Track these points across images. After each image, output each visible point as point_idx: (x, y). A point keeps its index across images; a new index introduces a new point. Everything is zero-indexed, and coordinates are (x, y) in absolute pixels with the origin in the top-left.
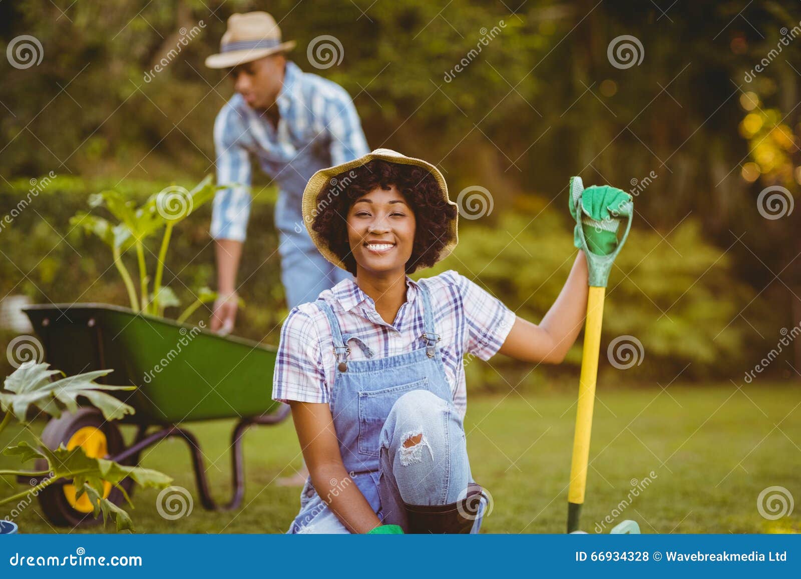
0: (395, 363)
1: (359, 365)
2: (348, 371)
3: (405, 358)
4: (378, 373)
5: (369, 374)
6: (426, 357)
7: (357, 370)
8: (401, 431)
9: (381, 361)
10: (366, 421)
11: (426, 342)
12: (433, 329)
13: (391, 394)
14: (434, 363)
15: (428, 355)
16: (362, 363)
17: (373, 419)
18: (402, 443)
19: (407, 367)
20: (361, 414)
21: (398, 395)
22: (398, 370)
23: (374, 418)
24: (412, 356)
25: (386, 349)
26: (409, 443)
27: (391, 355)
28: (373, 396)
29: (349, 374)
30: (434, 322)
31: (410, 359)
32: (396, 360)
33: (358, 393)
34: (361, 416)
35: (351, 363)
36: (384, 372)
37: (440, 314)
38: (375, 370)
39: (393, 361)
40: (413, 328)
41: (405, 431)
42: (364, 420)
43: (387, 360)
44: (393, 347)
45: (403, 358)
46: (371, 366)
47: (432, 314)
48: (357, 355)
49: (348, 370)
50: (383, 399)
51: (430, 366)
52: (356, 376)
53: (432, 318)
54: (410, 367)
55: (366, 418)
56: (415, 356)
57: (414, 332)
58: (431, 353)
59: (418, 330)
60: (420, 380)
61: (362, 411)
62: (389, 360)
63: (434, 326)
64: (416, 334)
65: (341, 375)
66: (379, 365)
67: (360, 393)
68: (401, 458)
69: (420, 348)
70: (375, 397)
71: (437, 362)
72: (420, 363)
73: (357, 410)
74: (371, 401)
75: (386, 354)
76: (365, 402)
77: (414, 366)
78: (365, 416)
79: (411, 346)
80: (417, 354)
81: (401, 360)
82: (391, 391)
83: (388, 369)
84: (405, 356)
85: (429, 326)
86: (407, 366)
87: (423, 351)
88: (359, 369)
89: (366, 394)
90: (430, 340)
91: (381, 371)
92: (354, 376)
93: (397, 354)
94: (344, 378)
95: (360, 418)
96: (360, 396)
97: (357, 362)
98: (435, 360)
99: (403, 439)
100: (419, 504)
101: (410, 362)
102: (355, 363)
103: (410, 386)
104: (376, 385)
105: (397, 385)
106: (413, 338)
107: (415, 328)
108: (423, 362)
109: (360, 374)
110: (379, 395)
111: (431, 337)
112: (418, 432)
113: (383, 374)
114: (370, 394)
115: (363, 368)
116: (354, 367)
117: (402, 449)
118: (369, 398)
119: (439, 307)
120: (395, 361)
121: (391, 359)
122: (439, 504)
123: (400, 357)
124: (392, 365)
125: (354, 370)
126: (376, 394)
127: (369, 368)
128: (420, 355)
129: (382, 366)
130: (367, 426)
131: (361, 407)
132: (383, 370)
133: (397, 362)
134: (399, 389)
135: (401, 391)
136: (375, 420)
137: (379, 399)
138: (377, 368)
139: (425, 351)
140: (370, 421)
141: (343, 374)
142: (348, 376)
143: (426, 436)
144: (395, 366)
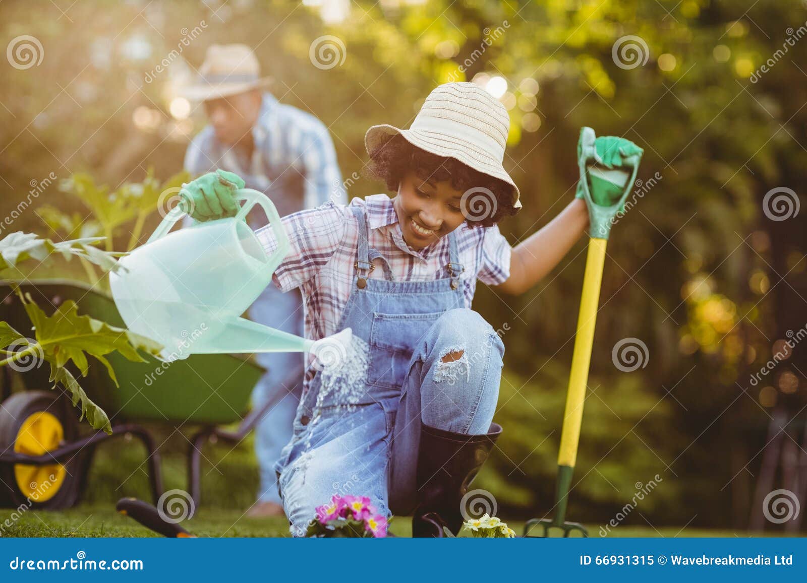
0: (416, 288)
1: (379, 284)
2: (367, 289)
3: (428, 286)
4: (396, 296)
5: (387, 297)
6: (449, 288)
7: (376, 289)
8: (442, 345)
9: (402, 285)
10: (377, 345)
11: (450, 272)
12: (457, 259)
13: (407, 321)
14: (456, 296)
15: (452, 287)
16: (382, 283)
17: (384, 344)
18: (440, 357)
19: (428, 296)
20: (373, 336)
21: (414, 323)
22: (418, 297)
23: (386, 343)
24: (436, 285)
25: (410, 275)
26: (448, 358)
27: (412, 280)
28: (389, 319)
29: (367, 292)
30: (458, 251)
31: (431, 287)
32: (418, 286)
33: (374, 314)
34: (373, 338)
35: (371, 281)
36: (403, 296)
37: (464, 244)
38: (394, 292)
39: (414, 286)
40: (439, 255)
41: (447, 346)
42: (375, 343)
43: (408, 285)
44: (417, 273)
45: (425, 286)
46: (391, 288)
47: (456, 242)
48: (378, 274)
49: (367, 287)
50: (398, 325)
51: (452, 298)
52: (374, 295)
53: (456, 247)
54: (431, 296)
55: (377, 342)
56: (438, 286)
57: (440, 259)
58: (455, 284)
59: (444, 258)
60: (440, 311)
61: (374, 333)
62: (411, 285)
63: (458, 255)
64: (441, 262)
65: (358, 291)
66: (399, 288)
67: (376, 314)
68: (434, 373)
69: (443, 277)
70: (389, 321)
71: (459, 295)
72: (442, 293)
73: (369, 331)
74: (385, 324)
75: (408, 279)
76: (379, 324)
77: (436, 296)
78: (377, 339)
79: (435, 275)
80: (441, 284)
81: (423, 287)
82: (408, 318)
83: (407, 294)
84: (428, 284)
85: (453, 255)
86: (428, 294)
87: (447, 281)
88: (378, 288)
89: (382, 316)
90: (454, 270)
91: (400, 294)
92: (371, 295)
93: (419, 280)
94: (360, 295)
95: (371, 341)
96: (375, 317)
97: (377, 281)
98: (457, 292)
99: (442, 353)
100: (438, 428)
101: (432, 291)
102: (375, 282)
103: (428, 317)
104: (393, 309)
105: (415, 312)
106: (439, 267)
107: (441, 255)
108: (445, 293)
109: (378, 294)
110: (395, 319)
111: (456, 267)
112: (461, 348)
113: (402, 298)
114: (386, 317)
115: (382, 288)
116: (374, 285)
117: (438, 363)
118: (384, 321)
119: (463, 236)
120: (417, 288)
121: (413, 284)
122: (460, 432)
123: (423, 284)
124: (413, 291)
125: (373, 290)
126: (392, 318)
127: (389, 289)
128: (443, 285)
129: (403, 289)
130: (377, 350)
131: (374, 329)
132: (403, 294)
133: (419, 288)
134: (416, 317)
135: (418, 319)
136: (386, 346)
137: (394, 324)
138: (397, 291)
139: (449, 281)
140: (381, 345)
141: (361, 290)
142: (365, 293)
143: (467, 353)
144: (416, 292)
